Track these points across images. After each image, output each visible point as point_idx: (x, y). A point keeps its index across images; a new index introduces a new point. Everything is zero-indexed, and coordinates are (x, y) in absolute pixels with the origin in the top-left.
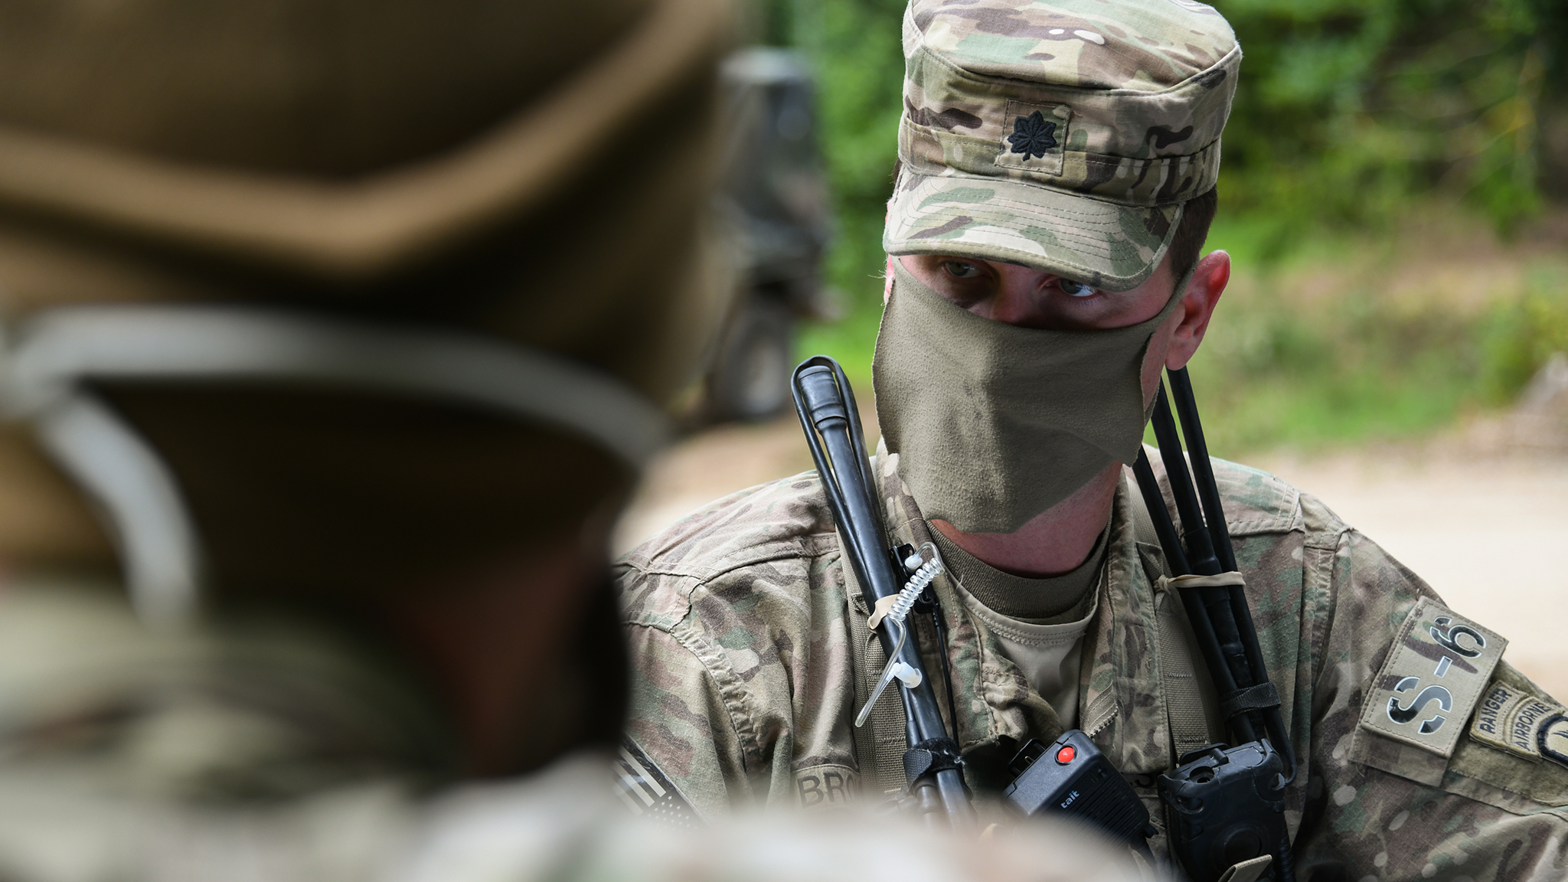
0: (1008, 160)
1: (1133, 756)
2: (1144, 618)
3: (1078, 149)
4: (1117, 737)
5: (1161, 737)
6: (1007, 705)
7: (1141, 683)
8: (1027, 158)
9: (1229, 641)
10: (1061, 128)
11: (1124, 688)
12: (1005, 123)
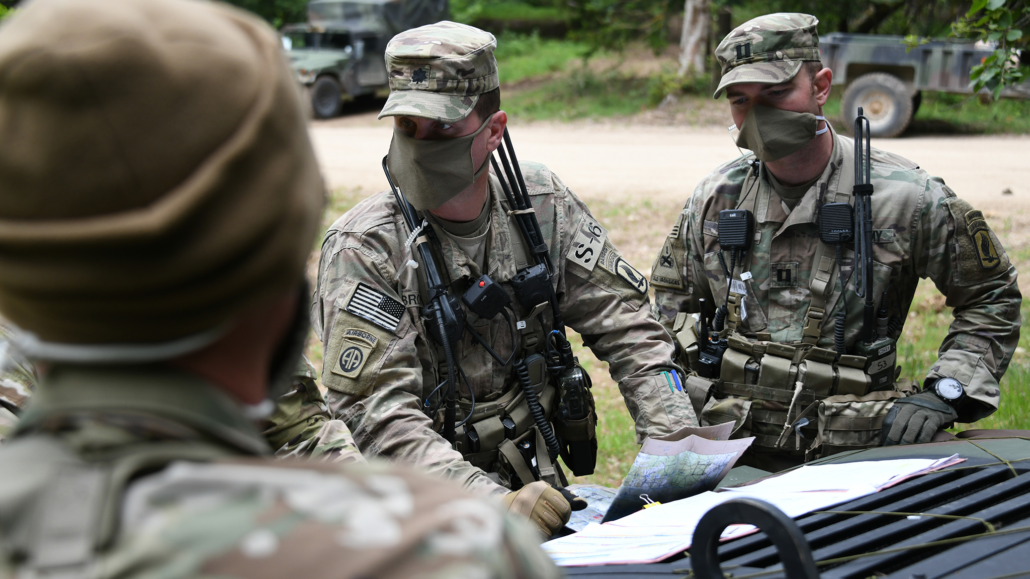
0: (411, 85)
1: (506, 276)
2: (505, 229)
3: (434, 78)
4: (499, 272)
5: (514, 268)
6: (463, 265)
7: (506, 252)
8: (417, 83)
9: (531, 231)
10: (428, 72)
11: (501, 255)
12: (411, 73)
